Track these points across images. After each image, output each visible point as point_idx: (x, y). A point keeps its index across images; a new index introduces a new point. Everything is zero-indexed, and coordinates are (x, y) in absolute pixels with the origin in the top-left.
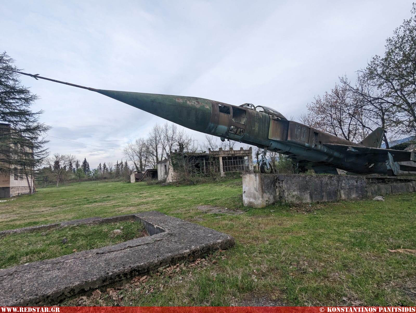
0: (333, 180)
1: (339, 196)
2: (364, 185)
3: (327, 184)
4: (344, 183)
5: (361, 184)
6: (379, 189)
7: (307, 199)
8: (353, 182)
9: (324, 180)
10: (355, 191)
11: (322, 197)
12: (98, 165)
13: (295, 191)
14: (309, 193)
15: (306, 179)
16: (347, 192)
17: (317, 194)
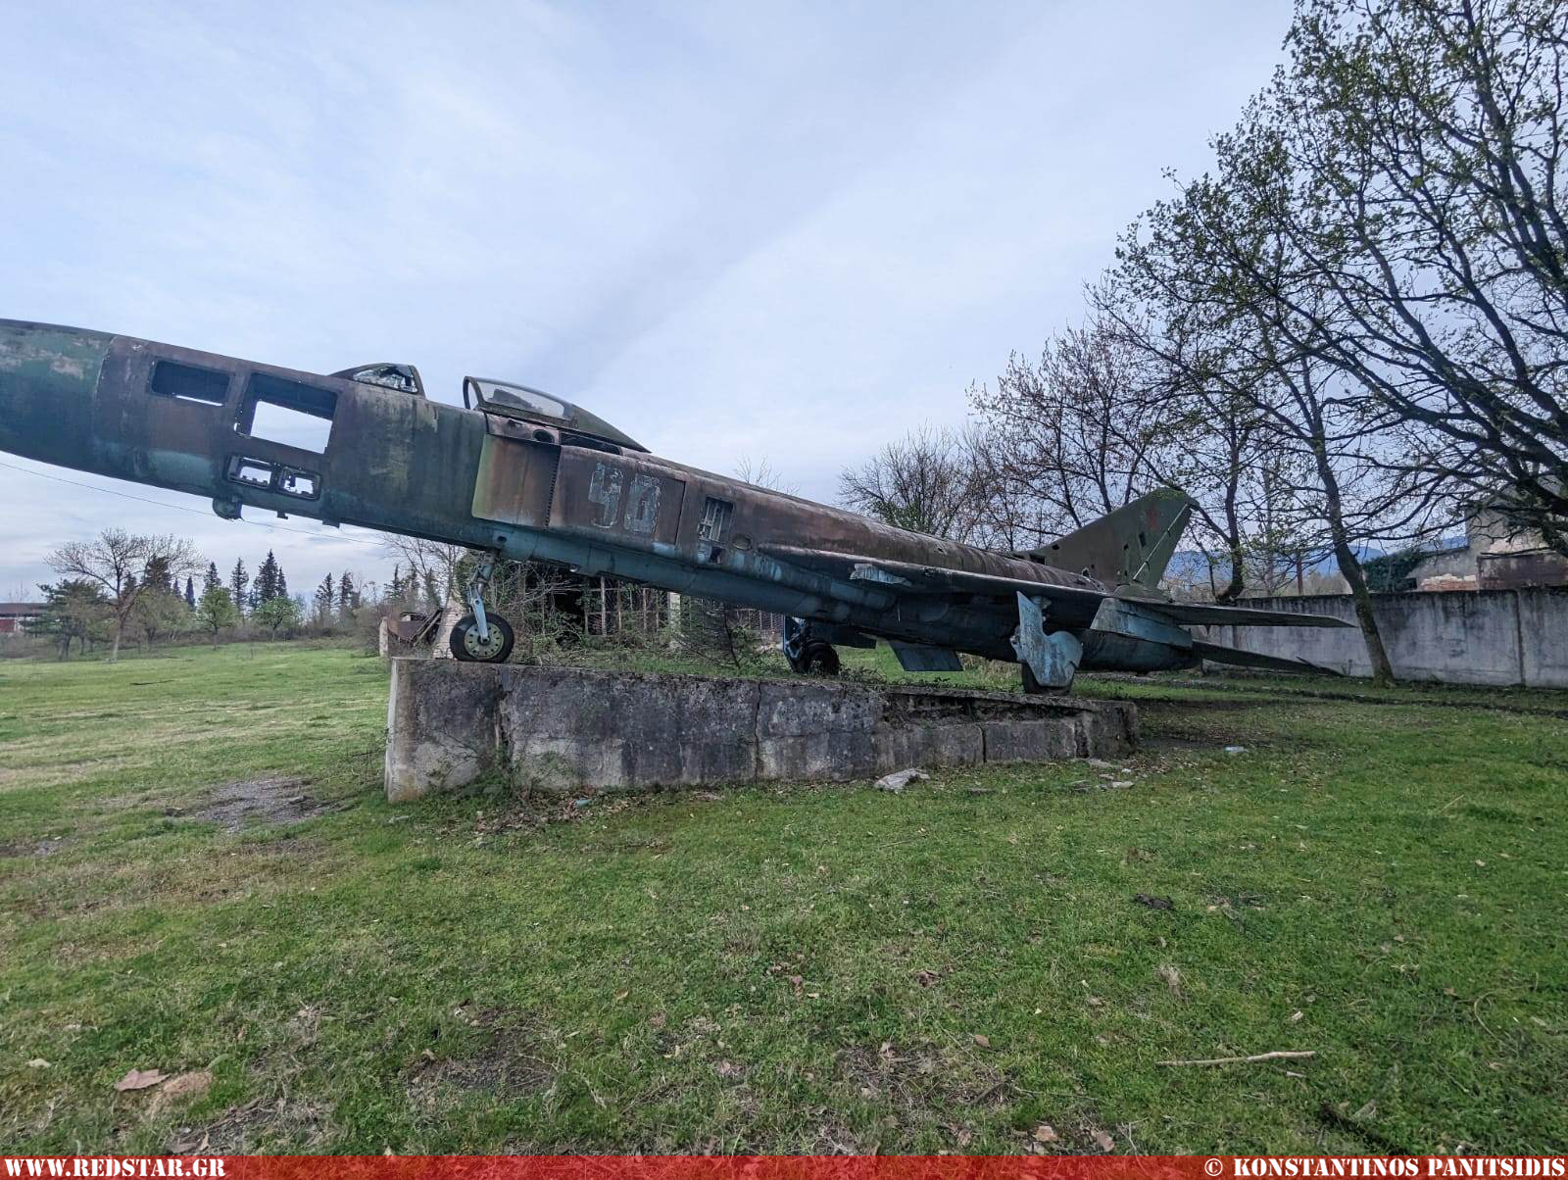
0: (731, 700)
1: (754, 765)
2: (868, 721)
3: (704, 714)
4: (781, 713)
5: (856, 717)
6: (930, 742)
7: (610, 772)
8: (819, 711)
9: (692, 699)
10: (826, 744)
11: (678, 765)
12: (321, 581)
13: (557, 739)
14: (622, 746)
15: (610, 688)
16: (792, 747)
17: (658, 751)
